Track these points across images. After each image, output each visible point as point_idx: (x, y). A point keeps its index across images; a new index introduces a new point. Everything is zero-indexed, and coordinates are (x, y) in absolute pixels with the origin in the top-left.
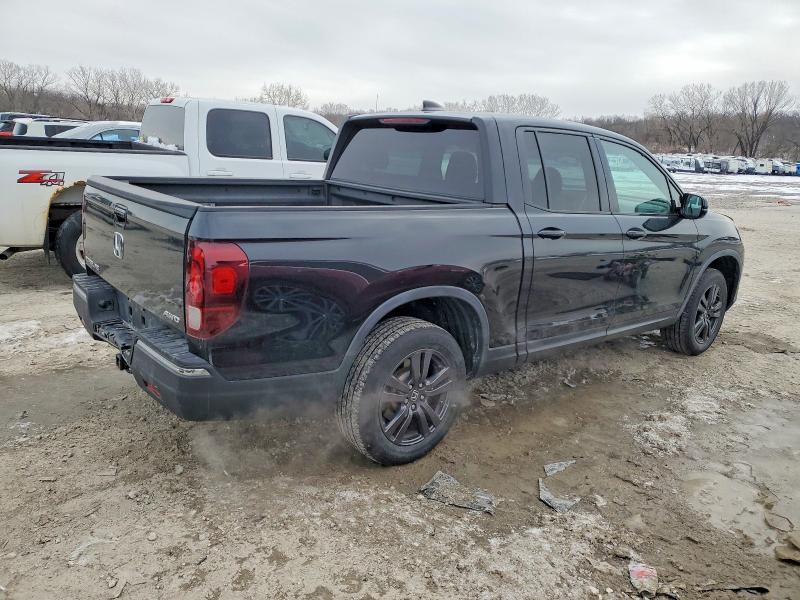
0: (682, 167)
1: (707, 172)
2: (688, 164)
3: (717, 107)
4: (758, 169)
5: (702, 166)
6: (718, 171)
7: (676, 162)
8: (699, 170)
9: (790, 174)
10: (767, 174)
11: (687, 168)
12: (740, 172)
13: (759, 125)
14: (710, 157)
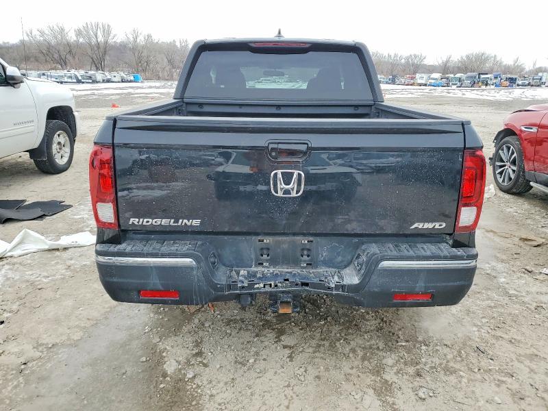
0: (66, 80)
1: (83, 83)
2: (70, 77)
3: (72, 37)
4: (114, 79)
5: (80, 78)
6: (91, 81)
7: (62, 76)
8: (79, 82)
9: (131, 81)
10: (119, 82)
11: (70, 80)
12: (103, 81)
13: (102, 50)
14: (82, 72)
